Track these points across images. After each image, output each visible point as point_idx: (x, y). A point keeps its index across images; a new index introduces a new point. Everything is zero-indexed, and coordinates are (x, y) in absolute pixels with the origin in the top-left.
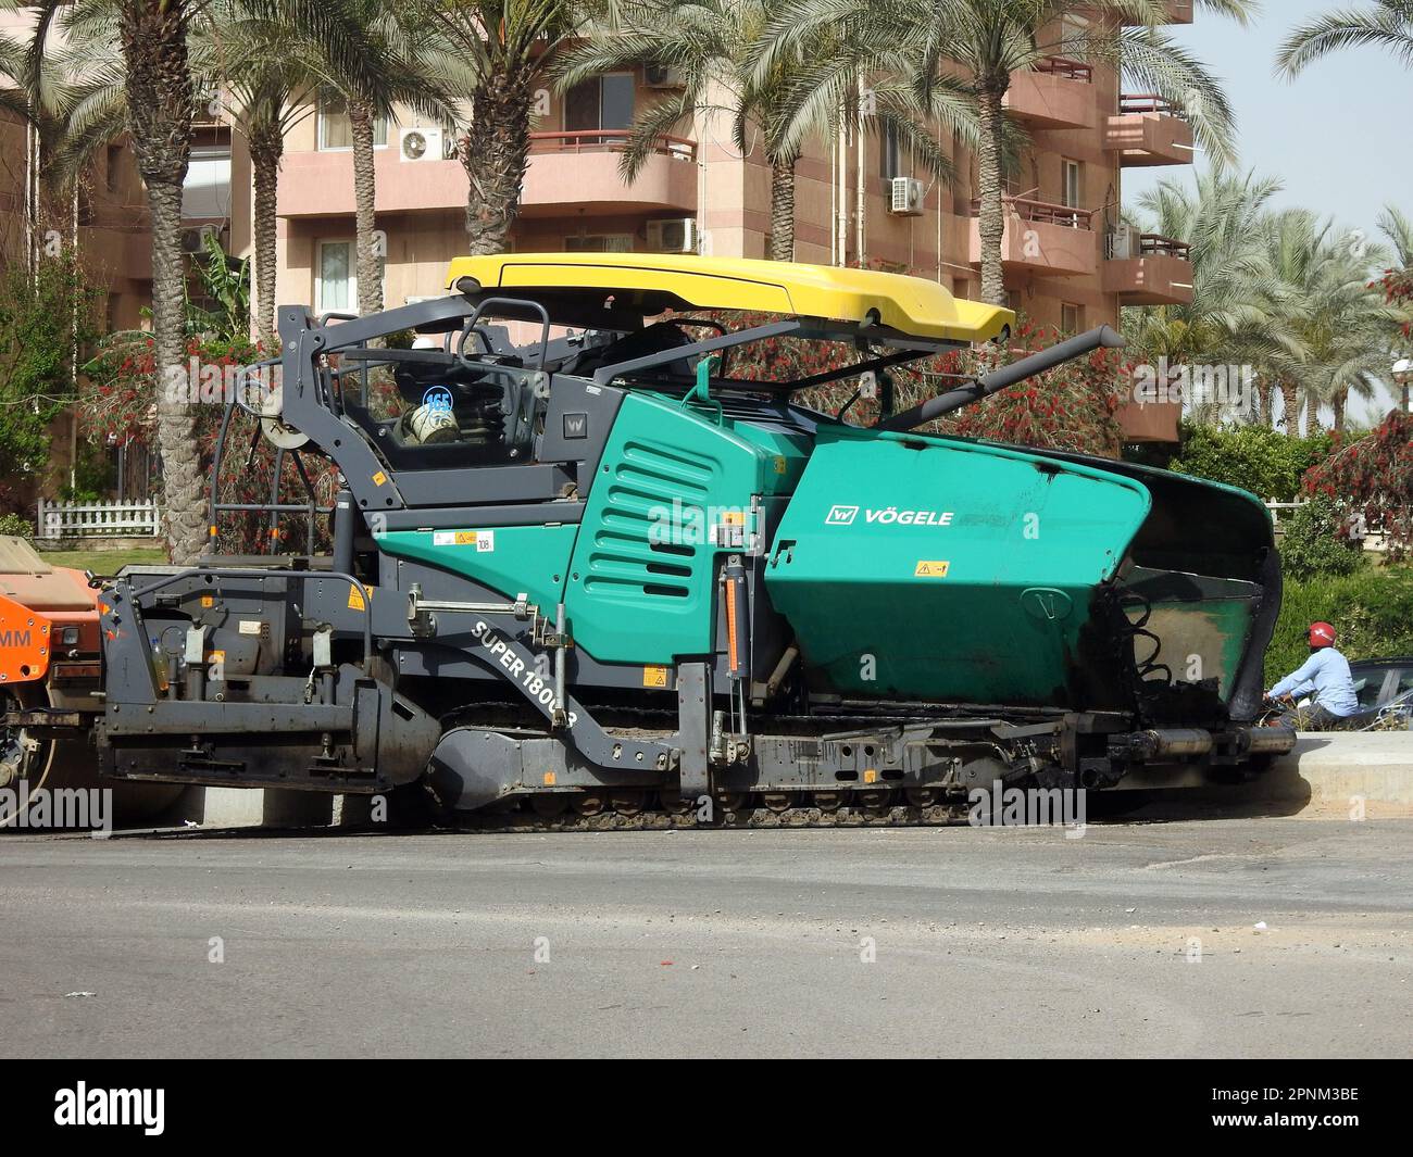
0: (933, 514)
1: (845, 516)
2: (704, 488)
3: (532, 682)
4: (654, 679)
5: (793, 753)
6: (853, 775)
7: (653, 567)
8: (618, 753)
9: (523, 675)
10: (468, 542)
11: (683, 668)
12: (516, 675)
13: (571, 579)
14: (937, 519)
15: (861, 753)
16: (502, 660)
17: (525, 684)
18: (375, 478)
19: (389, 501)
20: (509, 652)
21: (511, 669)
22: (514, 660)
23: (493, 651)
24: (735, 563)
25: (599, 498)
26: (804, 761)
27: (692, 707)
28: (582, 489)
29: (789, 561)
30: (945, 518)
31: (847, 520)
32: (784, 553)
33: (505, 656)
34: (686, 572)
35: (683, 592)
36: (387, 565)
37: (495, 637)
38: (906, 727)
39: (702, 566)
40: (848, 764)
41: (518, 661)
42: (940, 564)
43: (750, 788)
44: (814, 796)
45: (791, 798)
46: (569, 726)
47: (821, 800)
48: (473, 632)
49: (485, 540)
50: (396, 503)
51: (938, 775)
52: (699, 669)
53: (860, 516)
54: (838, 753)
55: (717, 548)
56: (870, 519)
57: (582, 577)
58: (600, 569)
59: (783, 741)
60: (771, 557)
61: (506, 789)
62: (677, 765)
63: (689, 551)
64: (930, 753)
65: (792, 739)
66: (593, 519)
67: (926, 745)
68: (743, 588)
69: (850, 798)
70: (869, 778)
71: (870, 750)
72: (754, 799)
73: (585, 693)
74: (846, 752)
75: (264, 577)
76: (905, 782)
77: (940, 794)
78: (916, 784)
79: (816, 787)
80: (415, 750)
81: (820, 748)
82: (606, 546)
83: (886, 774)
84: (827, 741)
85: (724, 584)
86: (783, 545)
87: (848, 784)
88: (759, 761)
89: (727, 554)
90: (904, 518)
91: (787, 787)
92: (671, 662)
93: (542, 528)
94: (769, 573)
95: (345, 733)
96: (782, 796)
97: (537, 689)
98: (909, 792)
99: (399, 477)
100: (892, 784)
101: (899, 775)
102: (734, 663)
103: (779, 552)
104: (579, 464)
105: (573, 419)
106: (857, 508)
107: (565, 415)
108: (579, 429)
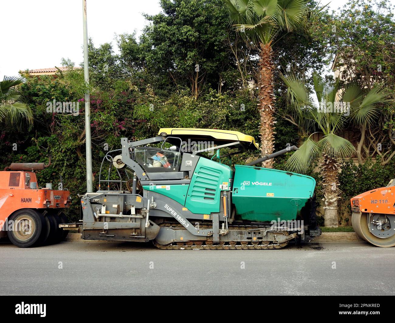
0: (267, 183)
2: (218, 177)
3: (178, 217)
4: (206, 217)
5: (237, 233)
6: (251, 238)
7: (206, 193)
8: (198, 232)
9: (176, 216)
10: (165, 188)
11: (214, 215)
13: (188, 196)
15: (253, 233)
16: (171, 213)
17: (177, 218)
18: (143, 174)
19: (146, 179)
20: (173, 211)
21: (174, 214)
23: (169, 211)
24: (225, 193)
25: (194, 179)
26: (239, 235)
27: (216, 224)
28: (190, 177)
29: (237, 193)
30: (270, 184)
31: (248, 184)
32: (236, 191)
34: (214, 194)
35: (213, 199)
36: (145, 193)
37: (170, 208)
38: (267, 228)
39: (218, 194)
40: (250, 236)
41: (175, 213)
42: (272, 194)
43: (227, 241)
44: (241, 243)
45: (236, 243)
46: (187, 227)
47: (243, 244)
48: (165, 206)
49: (168, 187)
50: (148, 179)
51: (270, 238)
52: (217, 215)
53: (251, 184)
54: (247, 234)
55: (222, 190)
56: (253, 184)
57: (190, 195)
58: (194, 194)
59: (235, 231)
60: (233, 192)
61: (172, 241)
62: (212, 235)
63: (214, 190)
64: (269, 234)
65: (237, 230)
66: (193, 183)
67: (268, 232)
68: (227, 198)
69: (250, 243)
70: (255, 239)
71: (254, 233)
72: (227, 243)
73: (190, 220)
74: (249, 233)
75: (118, 195)
76: (263, 240)
77: (271, 243)
78: (266, 240)
79: (243, 241)
80: (154, 232)
81: (243, 232)
82: (196, 189)
83: (259, 238)
84: (245, 231)
85: (223, 197)
86: (235, 189)
87: (250, 240)
88: (229, 235)
89: (223, 191)
90: (261, 184)
91: (236, 241)
92: (210, 214)
93: (181, 185)
94: (233, 195)
95: (139, 229)
96: (234, 243)
97: (179, 219)
98: (264, 242)
99: (148, 174)
100: (260, 240)
101: (261, 238)
102: (225, 214)
103: (234, 191)
104: (189, 172)
105: (188, 162)
106: (249, 182)
107: (186, 161)
108: (189, 164)
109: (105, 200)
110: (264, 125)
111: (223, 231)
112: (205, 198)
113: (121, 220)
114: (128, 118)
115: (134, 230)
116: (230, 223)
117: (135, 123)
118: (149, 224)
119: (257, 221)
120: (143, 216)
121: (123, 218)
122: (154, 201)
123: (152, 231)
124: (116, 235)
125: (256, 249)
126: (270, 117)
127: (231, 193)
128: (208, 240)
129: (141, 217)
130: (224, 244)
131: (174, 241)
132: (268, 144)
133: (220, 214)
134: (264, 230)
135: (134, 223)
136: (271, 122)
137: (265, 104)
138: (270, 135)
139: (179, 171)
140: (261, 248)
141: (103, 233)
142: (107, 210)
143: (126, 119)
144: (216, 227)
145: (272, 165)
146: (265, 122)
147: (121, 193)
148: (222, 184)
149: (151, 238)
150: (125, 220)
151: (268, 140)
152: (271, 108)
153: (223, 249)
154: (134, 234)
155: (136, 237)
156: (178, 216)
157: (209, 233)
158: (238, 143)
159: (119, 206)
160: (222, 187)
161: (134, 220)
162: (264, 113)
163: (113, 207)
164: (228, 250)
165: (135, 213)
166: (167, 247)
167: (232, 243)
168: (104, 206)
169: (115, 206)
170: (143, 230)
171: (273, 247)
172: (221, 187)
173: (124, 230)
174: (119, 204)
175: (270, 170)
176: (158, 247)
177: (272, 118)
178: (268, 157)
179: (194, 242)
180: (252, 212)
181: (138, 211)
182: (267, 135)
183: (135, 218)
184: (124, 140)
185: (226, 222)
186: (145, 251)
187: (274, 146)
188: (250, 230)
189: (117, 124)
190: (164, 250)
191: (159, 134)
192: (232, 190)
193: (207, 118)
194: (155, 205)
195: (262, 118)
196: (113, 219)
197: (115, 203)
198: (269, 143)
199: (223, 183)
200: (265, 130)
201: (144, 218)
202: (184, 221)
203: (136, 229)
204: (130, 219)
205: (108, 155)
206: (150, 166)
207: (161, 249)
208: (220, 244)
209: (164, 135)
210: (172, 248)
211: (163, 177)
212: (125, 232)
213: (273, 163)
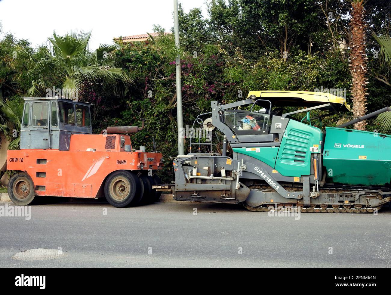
0: (359, 146)
1: (339, 146)
2: (308, 139)
3: (268, 180)
4: (297, 180)
5: (328, 196)
6: (343, 202)
7: (296, 156)
8: (289, 195)
9: (266, 178)
10: (254, 150)
11: (304, 178)
12: (265, 178)
13: (277, 158)
14: (361, 146)
15: (344, 196)
16: (261, 175)
17: (267, 180)
18: (233, 137)
19: (236, 142)
20: (263, 173)
21: (263, 177)
22: (264, 175)
23: (259, 173)
24: (316, 156)
25: (284, 141)
26: (331, 198)
27: (306, 187)
28: (280, 140)
29: (328, 155)
30: (362, 147)
31: (340, 146)
32: (327, 153)
33: (262, 174)
34: (304, 157)
35: (303, 161)
36: (235, 155)
37: (260, 170)
38: (359, 191)
39: (308, 156)
40: (341, 199)
41: (265, 175)
42: (365, 156)
43: (318, 204)
44: (333, 206)
45: (327, 206)
46: (277, 189)
47: (335, 207)
48: (255, 169)
49: (258, 150)
50: (237, 142)
51: (363, 202)
52: (308, 178)
53: (342, 146)
54: (339, 197)
55: (312, 152)
56: (345, 147)
57: (280, 158)
58: (284, 156)
59: (326, 194)
60: (323, 154)
61: (262, 203)
62: (303, 198)
63: (305, 153)
64: (361, 197)
65: (328, 193)
66: (282, 146)
67: (360, 196)
68: (318, 161)
69: (341, 206)
70: (347, 202)
71: (346, 196)
72: (318, 206)
73: (280, 183)
74: (341, 196)
75: (209, 157)
76: (355, 203)
77: (364, 206)
78: (358, 204)
79: (334, 204)
80: (244, 194)
81: (335, 195)
82: (285, 151)
83: (351, 202)
84: (336, 194)
85: (313, 160)
86: (326, 152)
87: (341, 204)
88: (320, 198)
89: (314, 153)
90: (353, 146)
91: (327, 204)
92: (300, 176)
93: (271, 147)
94: (324, 158)
95: (229, 190)
96: (325, 206)
97: (269, 181)
98: (356, 206)
99: (238, 136)
100: (352, 204)
101: (353, 202)
102: (316, 177)
103: (325, 153)
104: (279, 134)
105: (278, 125)
106: (341, 144)
107: (276, 124)
108: (279, 127)
109: (196, 163)
110: (355, 87)
111: (314, 194)
112: (295, 160)
113: (212, 182)
114: (218, 81)
115: (224, 192)
116: (321, 186)
117: (224, 86)
118: (239, 186)
119: (349, 184)
120: (233, 178)
121: (214, 180)
122: (244, 163)
123: (242, 193)
124: (207, 197)
125: (347, 213)
126: (362, 78)
127: (322, 156)
128: (299, 203)
129: (232, 179)
130: (315, 207)
131: (265, 203)
132: (360, 106)
133: (311, 177)
134: (357, 193)
135: (224, 185)
136: (363, 83)
137: (357, 64)
138: (362, 96)
139: (269, 133)
140: (353, 211)
141: (195, 194)
142: (198, 172)
143: (215, 83)
144: (307, 190)
145: (364, 127)
146: (356, 83)
147: (212, 156)
148: (312, 146)
149: (241, 200)
150: (216, 182)
151: (360, 101)
152: (363, 69)
153: (314, 212)
154: (224, 196)
155: (227, 198)
156: (268, 178)
157: (299, 196)
158: (329, 104)
159: (209, 168)
160: (313, 149)
161: (224, 183)
162: (356, 74)
163: (204, 169)
164: (319, 213)
165: (225, 176)
166: (258, 209)
167: (324, 206)
168: (195, 168)
169: (206, 168)
170: (233, 192)
171: (366, 211)
172: (311, 150)
173: (215, 192)
174: (209, 166)
175: (362, 132)
176: (249, 209)
177: (364, 79)
178: (360, 119)
179: (284, 204)
180: (344, 175)
181: (228, 173)
182: (359, 97)
183: (226, 180)
184: (214, 104)
185: (316, 185)
186: (236, 213)
187: (366, 108)
188: (342, 193)
189: (207, 88)
190: (254, 211)
191: (248, 96)
192: (322, 152)
193: (297, 80)
194: (245, 168)
195: (353, 79)
196: (204, 181)
197: (206, 166)
198: (361, 104)
199: (314, 145)
200: (357, 91)
201: (235, 180)
202: (274, 183)
203: (226, 191)
204: (220, 181)
205: (198, 118)
206: (240, 128)
207: (251, 211)
208: (311, 207)
209: (254, 98)
210: (262, 210)
211: (252, 139)
212: (216, 194)
213: (365, 125)
